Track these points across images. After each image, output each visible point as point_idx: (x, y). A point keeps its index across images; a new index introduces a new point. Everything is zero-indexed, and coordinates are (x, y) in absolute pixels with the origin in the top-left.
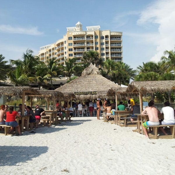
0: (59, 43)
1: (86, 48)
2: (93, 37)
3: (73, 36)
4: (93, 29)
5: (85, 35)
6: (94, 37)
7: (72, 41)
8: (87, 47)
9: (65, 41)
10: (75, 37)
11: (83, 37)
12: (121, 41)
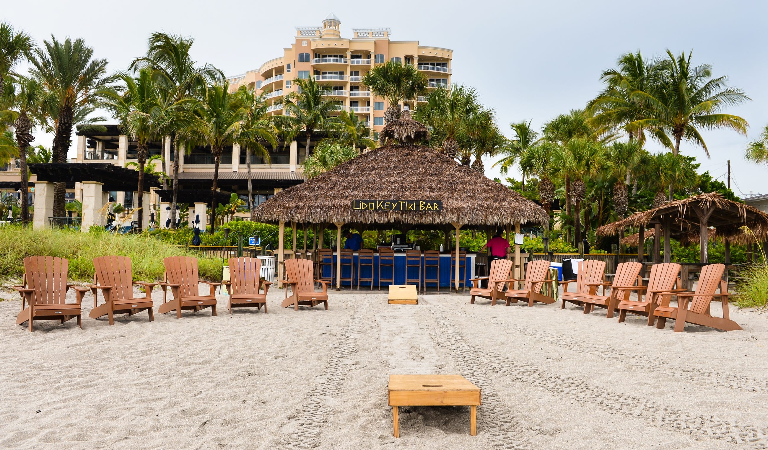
0: (272, 70)
1: (348, 87)
2: (369, 57)
3: (314, 50)
4: (371, 37)
5: (346, 50)
6: (372, 57)
7: (308, 66)
8: (351, 83)
9: (289, 66)
10: (317, 54)
11: (342, 56)
12: (447, 75)
